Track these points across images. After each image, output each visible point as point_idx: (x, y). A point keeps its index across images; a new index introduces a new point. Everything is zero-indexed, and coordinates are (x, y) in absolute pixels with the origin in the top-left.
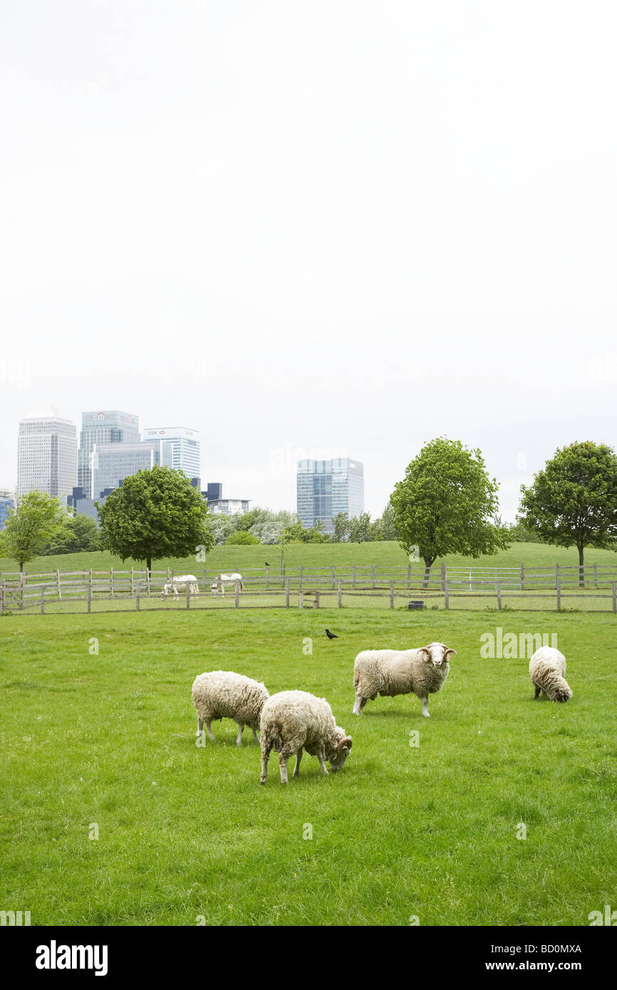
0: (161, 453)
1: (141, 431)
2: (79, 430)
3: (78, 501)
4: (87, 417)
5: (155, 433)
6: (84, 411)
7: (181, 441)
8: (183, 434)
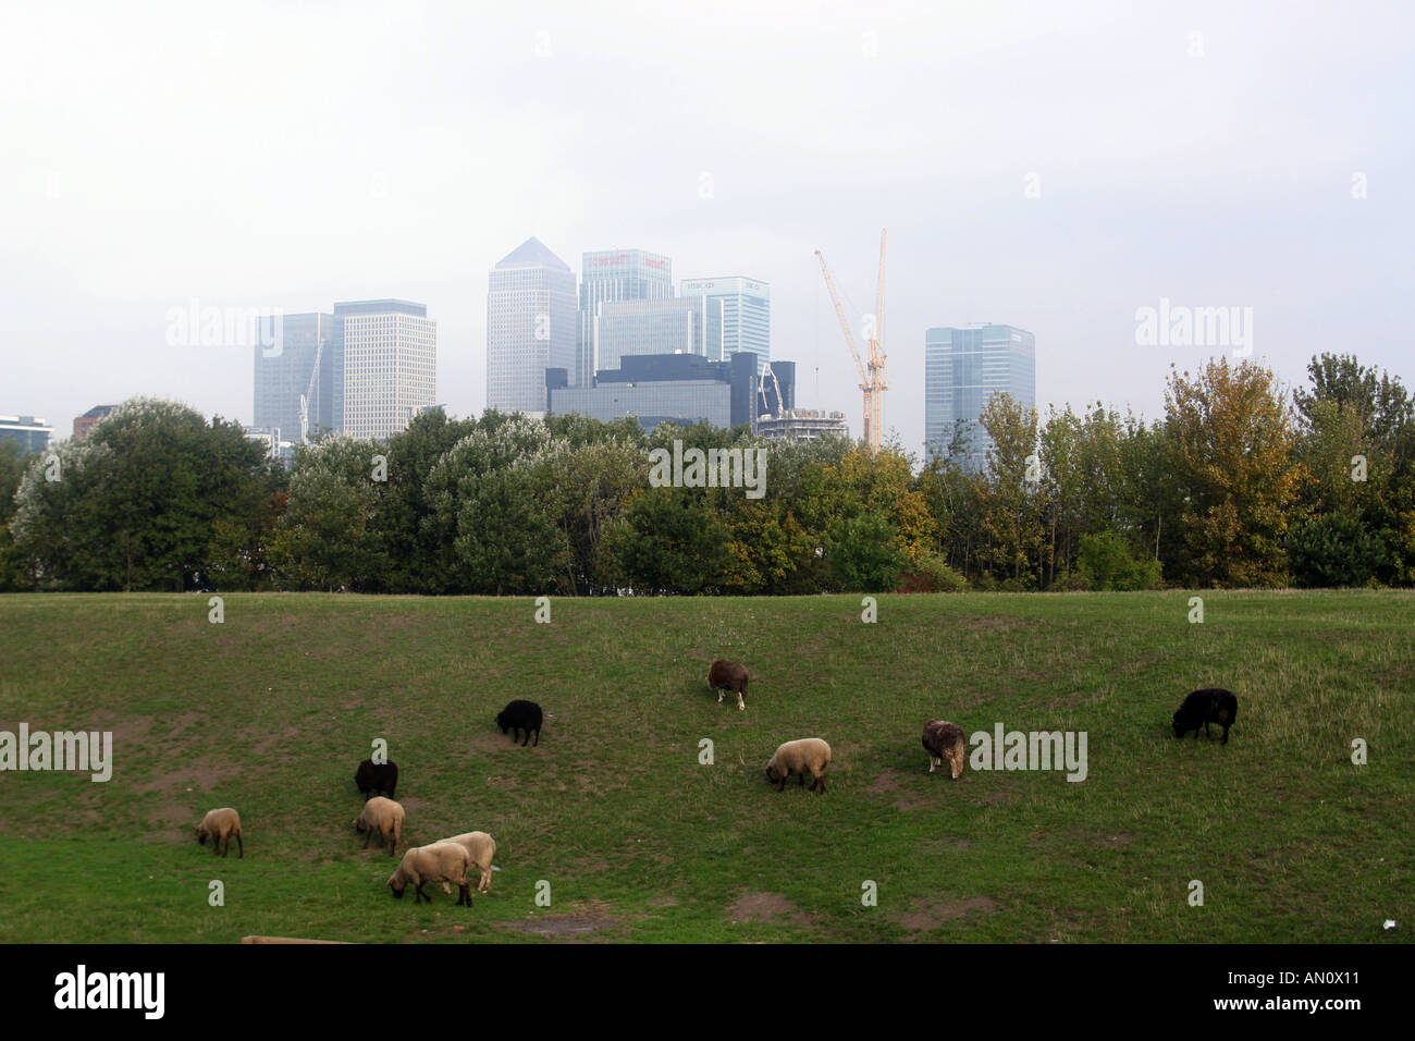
0: (704, 317)
1: (675, 282)
2: (579, 280)
3: (553, 391)
4: (589, 260)
5: (698, 286)
6: (585, 251)
7: (740, 298)
8: (741, 287)
